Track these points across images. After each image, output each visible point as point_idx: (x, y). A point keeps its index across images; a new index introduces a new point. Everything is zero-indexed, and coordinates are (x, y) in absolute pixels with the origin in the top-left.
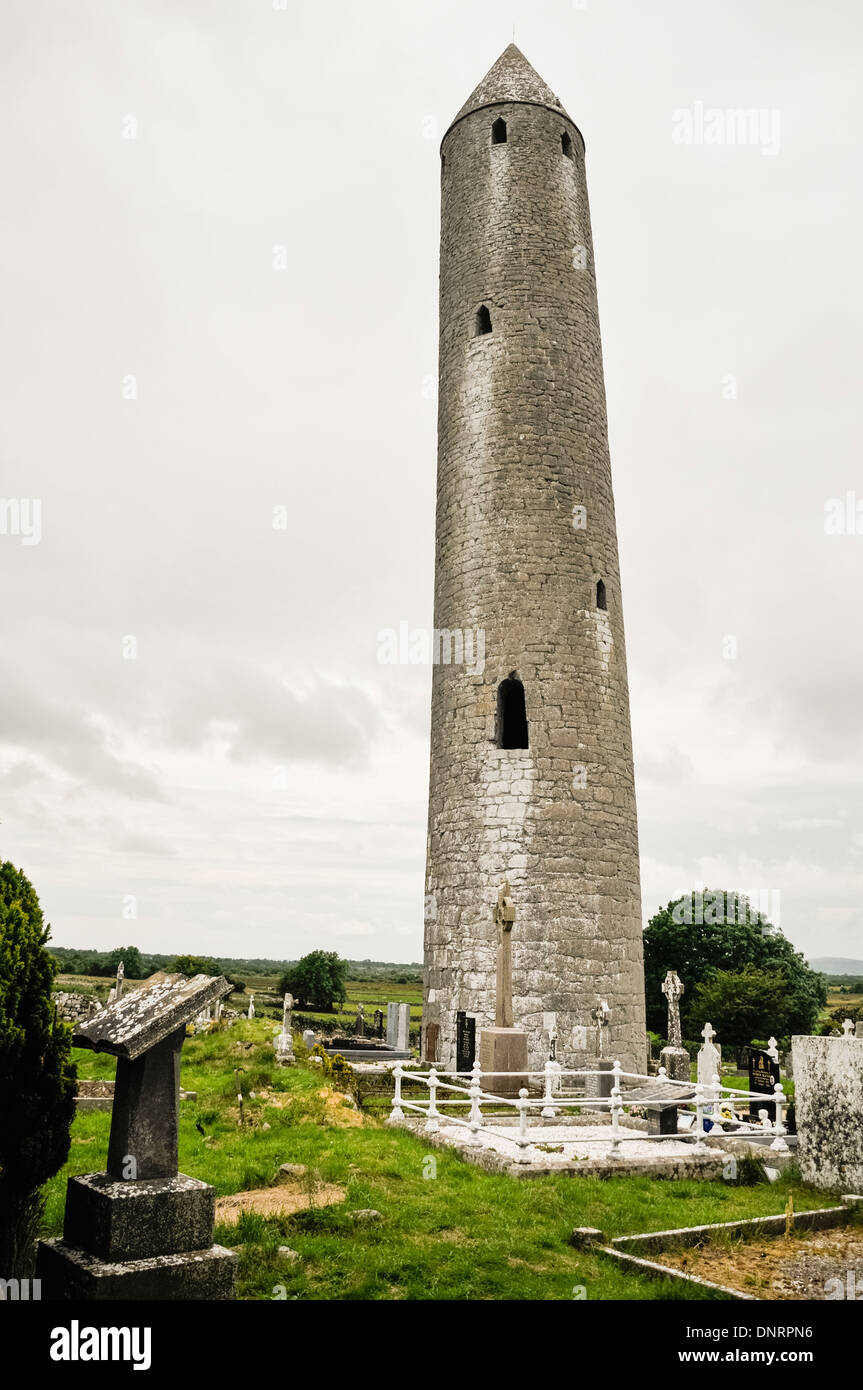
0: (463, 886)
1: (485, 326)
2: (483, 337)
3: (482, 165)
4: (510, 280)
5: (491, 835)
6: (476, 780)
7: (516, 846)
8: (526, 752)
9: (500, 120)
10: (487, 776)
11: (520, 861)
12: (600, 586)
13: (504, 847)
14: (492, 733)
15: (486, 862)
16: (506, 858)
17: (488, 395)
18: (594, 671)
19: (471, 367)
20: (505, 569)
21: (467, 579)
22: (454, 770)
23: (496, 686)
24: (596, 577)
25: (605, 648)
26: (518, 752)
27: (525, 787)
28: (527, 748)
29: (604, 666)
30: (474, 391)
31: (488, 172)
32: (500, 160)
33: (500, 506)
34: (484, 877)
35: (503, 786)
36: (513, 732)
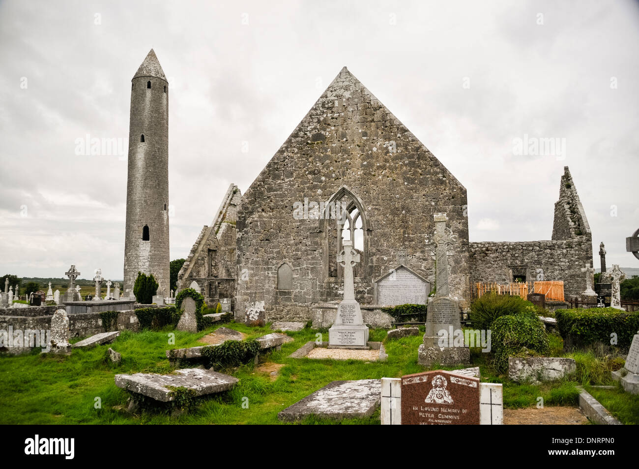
0: (135, 268)
1: (143, 140)
2: (142, 143)
3: (144, 94)
4: (150, 129)
5: (141, 258)
6: (138, 247)
7: (147, 261)
8: (149, 241)
9: (149, 81)
10: (141, 246)
11: (147, 264)
12: (165, 205)
13: (144, 261)
14: (142, 237)
15: (140, 264)
16: (144, 263)
17: (143, 159)
18: (163, 224)
19: (139, 150)
20: (145, 201)
21: (137, 202)
22: (133, 244)
23: (143, 227)
24: (164, 203)
25: (165, 219)
26: (147, 241)
27: (149, 249)
28: (149, 240)
29: (165, 223)
30: (140, 157)
31: (145, 96)
32: (149, 93)
33: (145, 186)
34: (139, 267)
35: (144, 248)
36: (146, 237)
